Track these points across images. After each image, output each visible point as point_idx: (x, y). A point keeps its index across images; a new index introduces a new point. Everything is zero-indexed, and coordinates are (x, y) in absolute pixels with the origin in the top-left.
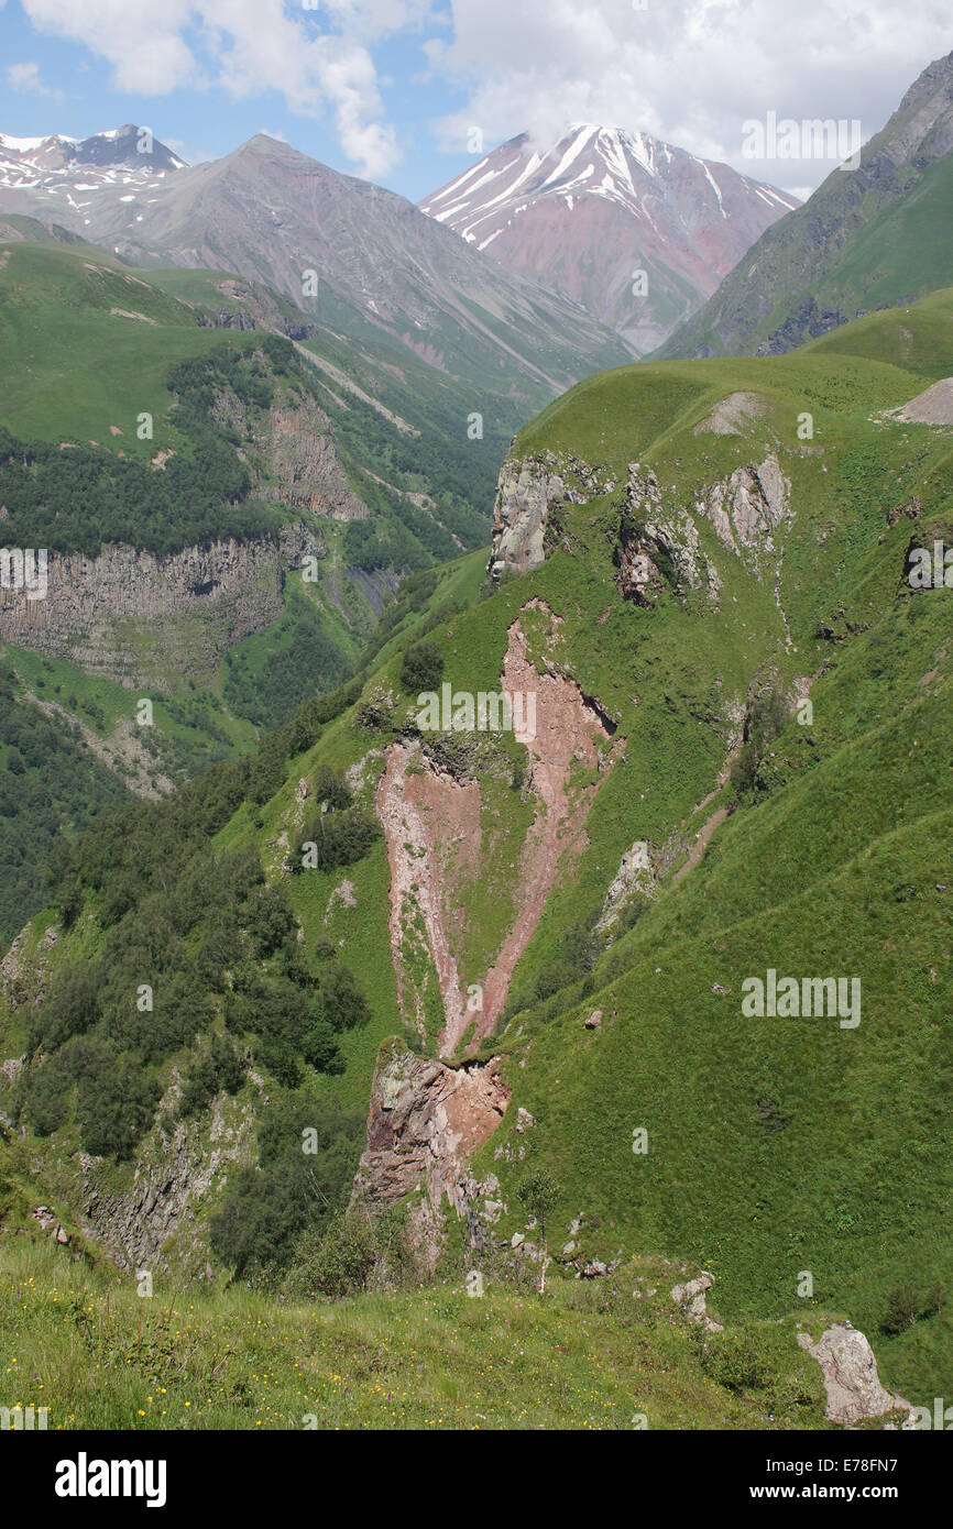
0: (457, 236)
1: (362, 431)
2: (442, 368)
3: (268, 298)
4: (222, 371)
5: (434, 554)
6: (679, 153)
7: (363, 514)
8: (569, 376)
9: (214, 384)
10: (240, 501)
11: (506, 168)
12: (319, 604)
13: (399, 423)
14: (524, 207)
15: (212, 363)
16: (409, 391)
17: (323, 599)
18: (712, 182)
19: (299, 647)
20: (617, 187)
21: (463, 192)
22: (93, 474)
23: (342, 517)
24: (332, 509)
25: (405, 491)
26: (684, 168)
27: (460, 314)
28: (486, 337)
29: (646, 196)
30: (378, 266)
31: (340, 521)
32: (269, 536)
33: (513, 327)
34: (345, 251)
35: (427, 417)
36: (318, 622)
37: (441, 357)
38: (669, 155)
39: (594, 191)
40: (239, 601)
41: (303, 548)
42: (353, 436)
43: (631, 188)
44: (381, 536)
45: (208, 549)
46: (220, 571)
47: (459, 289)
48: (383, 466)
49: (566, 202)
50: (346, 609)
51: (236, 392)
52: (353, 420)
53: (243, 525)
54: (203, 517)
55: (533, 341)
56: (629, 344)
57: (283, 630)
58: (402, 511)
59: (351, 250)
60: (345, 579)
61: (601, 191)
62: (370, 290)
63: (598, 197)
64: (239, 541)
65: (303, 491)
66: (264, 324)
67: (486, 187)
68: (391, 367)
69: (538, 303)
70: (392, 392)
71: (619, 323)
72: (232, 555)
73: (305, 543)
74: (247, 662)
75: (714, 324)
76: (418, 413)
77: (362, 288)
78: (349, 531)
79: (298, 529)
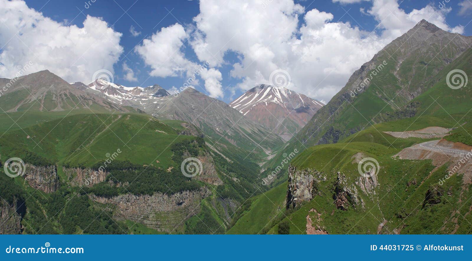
0: (238, 112)
1: (219, 161)
2: (235, 145)
3: (194, 127)
4: (185, 146)
5: (240, 194)
6: (293, 92)
7: (221, 183)
8: (268, 147)
9: (183, 149)
10: (190, 180)
11: (250, 96)
12: (210, 208)
13: (228, 159)
14: (255, 105)
15: (183, 144)
16: (228, 151)
17: (211, 206)
18: (301, 99)
19: (205, 220)
20: (278, 100)
21: (239, 101)
22: (152, 173)
23: (216, 184)
24: (213, 182)
25: (232, 177)
26: (294, 96)
27: (240, 131)
28: (247, 137)
29: (285, 102)
30: (219, 119)
31: (215, 185)
32: (198, 189)
33: (253, 135)
34: (211, 116)
35: (234, 158)
36: (210, 213)
37: (235, 142)
38: (290, 93)
39: (272, 101)
40: (189, 207)
41: (206, 193)
42: (217, 163)
43: (281, 100)
44: (226, 189)
45: (182, 193)
46: (185, 199)
47: (240, 125)
48: (224, 171)
49: (265, 104)
50: (217, 209)
51: (189, 151)
52: (216, 159)
53: (191, 187)
54: (181, 184)
55: (258, 138)
56: (282, 138)
57: (201, 215)
58: (231, 182)
59: (212, 115)
60: (217, 201)
61: (274, 101)
62: (217, 126)
63: (273, 103)
64: (190, 191)
65: (206, 177)
66: (193, 134)
67: (245, 100)
68: (224, 145)
69: (259, 129)
70: (224, 152)
71: (280, 133)
72: (188, 194)
73: (206, 191)
74: (191, 224)
75: (307, 134)
76: (231, 157)
77: (215, 125)
78: (218, 188)
79: (205, 187)
